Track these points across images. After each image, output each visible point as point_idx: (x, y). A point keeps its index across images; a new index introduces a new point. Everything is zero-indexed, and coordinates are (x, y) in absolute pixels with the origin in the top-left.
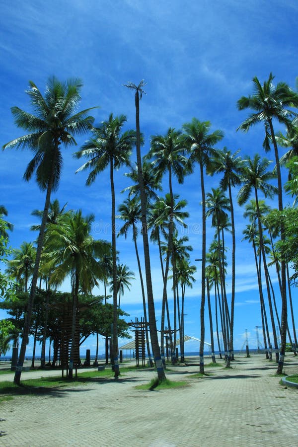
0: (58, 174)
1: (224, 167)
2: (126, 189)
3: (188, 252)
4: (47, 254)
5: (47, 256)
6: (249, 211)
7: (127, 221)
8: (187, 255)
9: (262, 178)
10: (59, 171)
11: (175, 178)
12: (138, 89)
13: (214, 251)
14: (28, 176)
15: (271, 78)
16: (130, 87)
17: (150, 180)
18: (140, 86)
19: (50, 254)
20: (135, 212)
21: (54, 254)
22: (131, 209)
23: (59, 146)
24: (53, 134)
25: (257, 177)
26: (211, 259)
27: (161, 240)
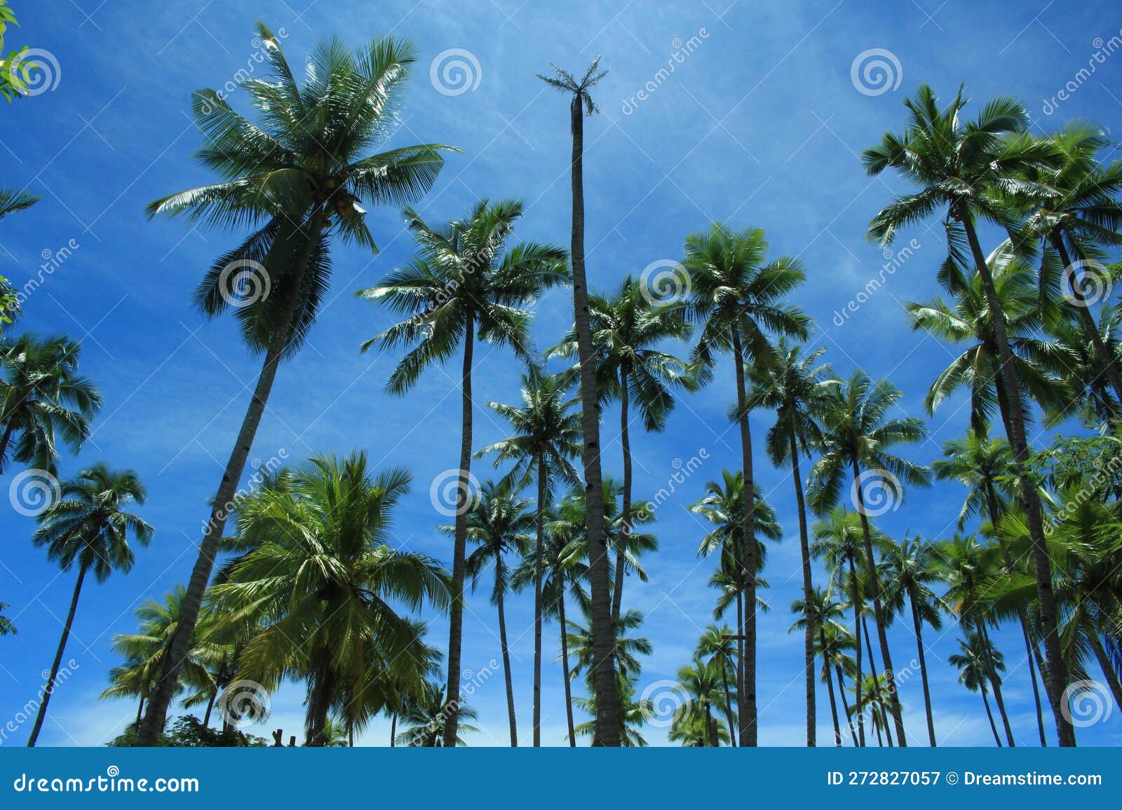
0: (311, 309)
1: (781, 389)
2: (491, 447)
3: (637, 656)
4: (241, 586)
5: (241, 590)
6: (821, 541)
7: (482, 543)
8: (635, 666)
9: (878, 436)
10: (314, 299)
11: (636, 417)
12: (580, 92)
13: (706, 659)
14: (211, 300)
15: (958, 105)
16: (557, 83)
17: (561, 427)
18: (586, 82)
19: (251, 587)
20: (508, 519)
21: (261, 587)
22: (496, 511)
23: (323, 231)
24: (313, 188)
25: (861, 432)
26: (696, 682)
27: (568, 617)
